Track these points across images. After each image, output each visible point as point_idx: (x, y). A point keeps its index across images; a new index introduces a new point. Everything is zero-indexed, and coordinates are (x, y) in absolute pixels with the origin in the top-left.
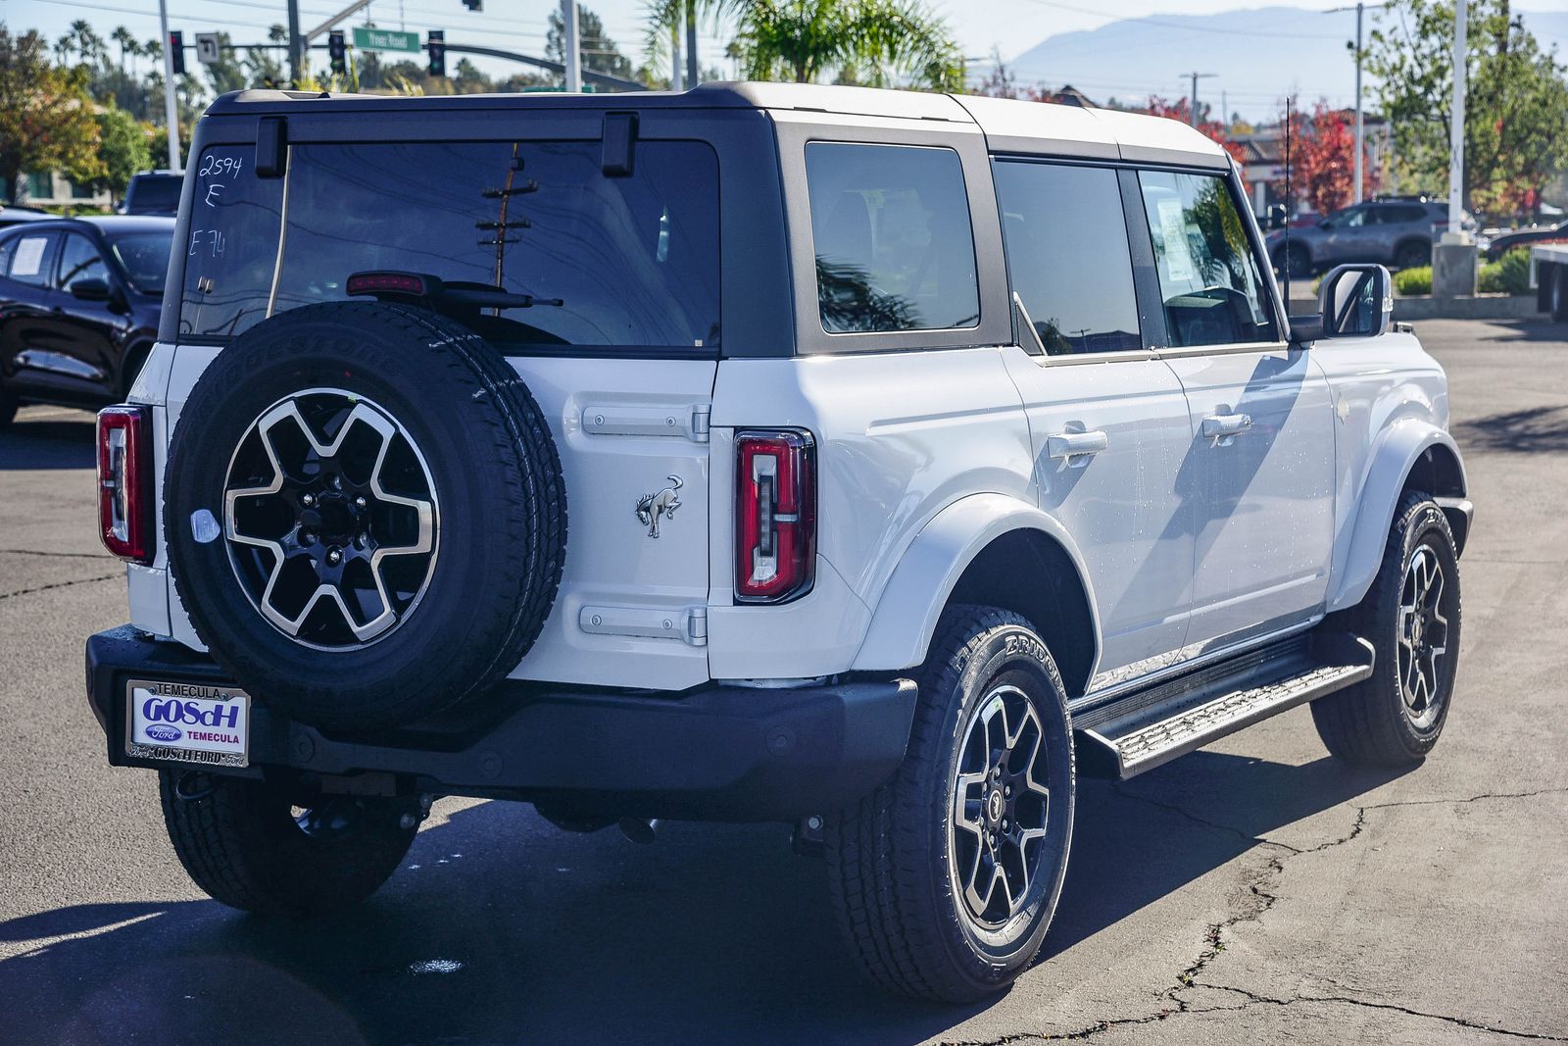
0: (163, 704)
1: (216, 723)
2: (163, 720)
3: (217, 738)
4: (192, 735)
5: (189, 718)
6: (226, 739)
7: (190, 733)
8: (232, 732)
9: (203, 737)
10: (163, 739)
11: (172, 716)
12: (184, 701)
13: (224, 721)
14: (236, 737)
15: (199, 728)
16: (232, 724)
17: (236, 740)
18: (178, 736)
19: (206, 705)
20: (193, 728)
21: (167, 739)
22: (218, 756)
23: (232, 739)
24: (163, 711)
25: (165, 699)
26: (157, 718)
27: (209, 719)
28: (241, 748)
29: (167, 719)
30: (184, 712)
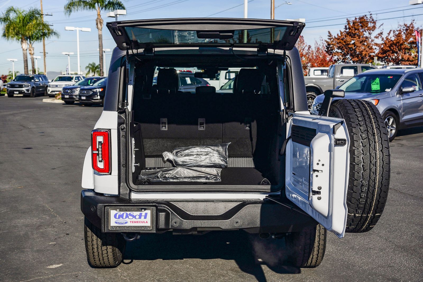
0: (121, 214)
2: (121, 219)
3: (140, 222)
4: (132, 222)
5: (130, 217)
6: (143, 222)
7: (131, 221)
8: (145, 220)
9: (135, 222)
10: (121, 224)
12: (128, 213)
13: (143, 217)
14: (147, 221)
15: (134, 220)
16: (145, 218)
18: (126, 223)
20: (132, 220)
22: (141, 227)
23: (145, 222)
24: (121, 216)
25: (122, 213)
26: (119, 218)
27: (137, 217)
28: (149, 224)
29: (123, 218)
30: (129, 216)
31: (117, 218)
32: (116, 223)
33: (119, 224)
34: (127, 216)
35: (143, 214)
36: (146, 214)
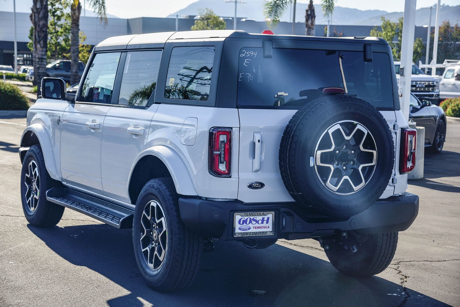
0: (245, 219)
1: (262, 223)
2: (245, 224)
3: (262, 227)
4: (254, 228)
5: (254, 222)
6: (265, 227)
7: (254, 227)
8: (267, 225)
9: (258, 228)
10: (244, 230)
11: (248, 223)
12: (252, 218)
13: (265, 222)
14: (268, 226)
15: (257, 225)
16: (267, 223)
17: (268, 227)
18: (249, 229)
19: (259, 218)
20: (255, 226)
21: (246, 230)
22: (263, 232)
23: (267, 227)
25: (246, 218)
26: (243, 224)
27: (260, 222)
28: (270, 229)
29: (246, 224)
30: (252, 221)
31: (241, 223)
32: (240, 229)
33: (243, 230)
34: (250, 222)
35: (266, 219)
36: (268, 218)
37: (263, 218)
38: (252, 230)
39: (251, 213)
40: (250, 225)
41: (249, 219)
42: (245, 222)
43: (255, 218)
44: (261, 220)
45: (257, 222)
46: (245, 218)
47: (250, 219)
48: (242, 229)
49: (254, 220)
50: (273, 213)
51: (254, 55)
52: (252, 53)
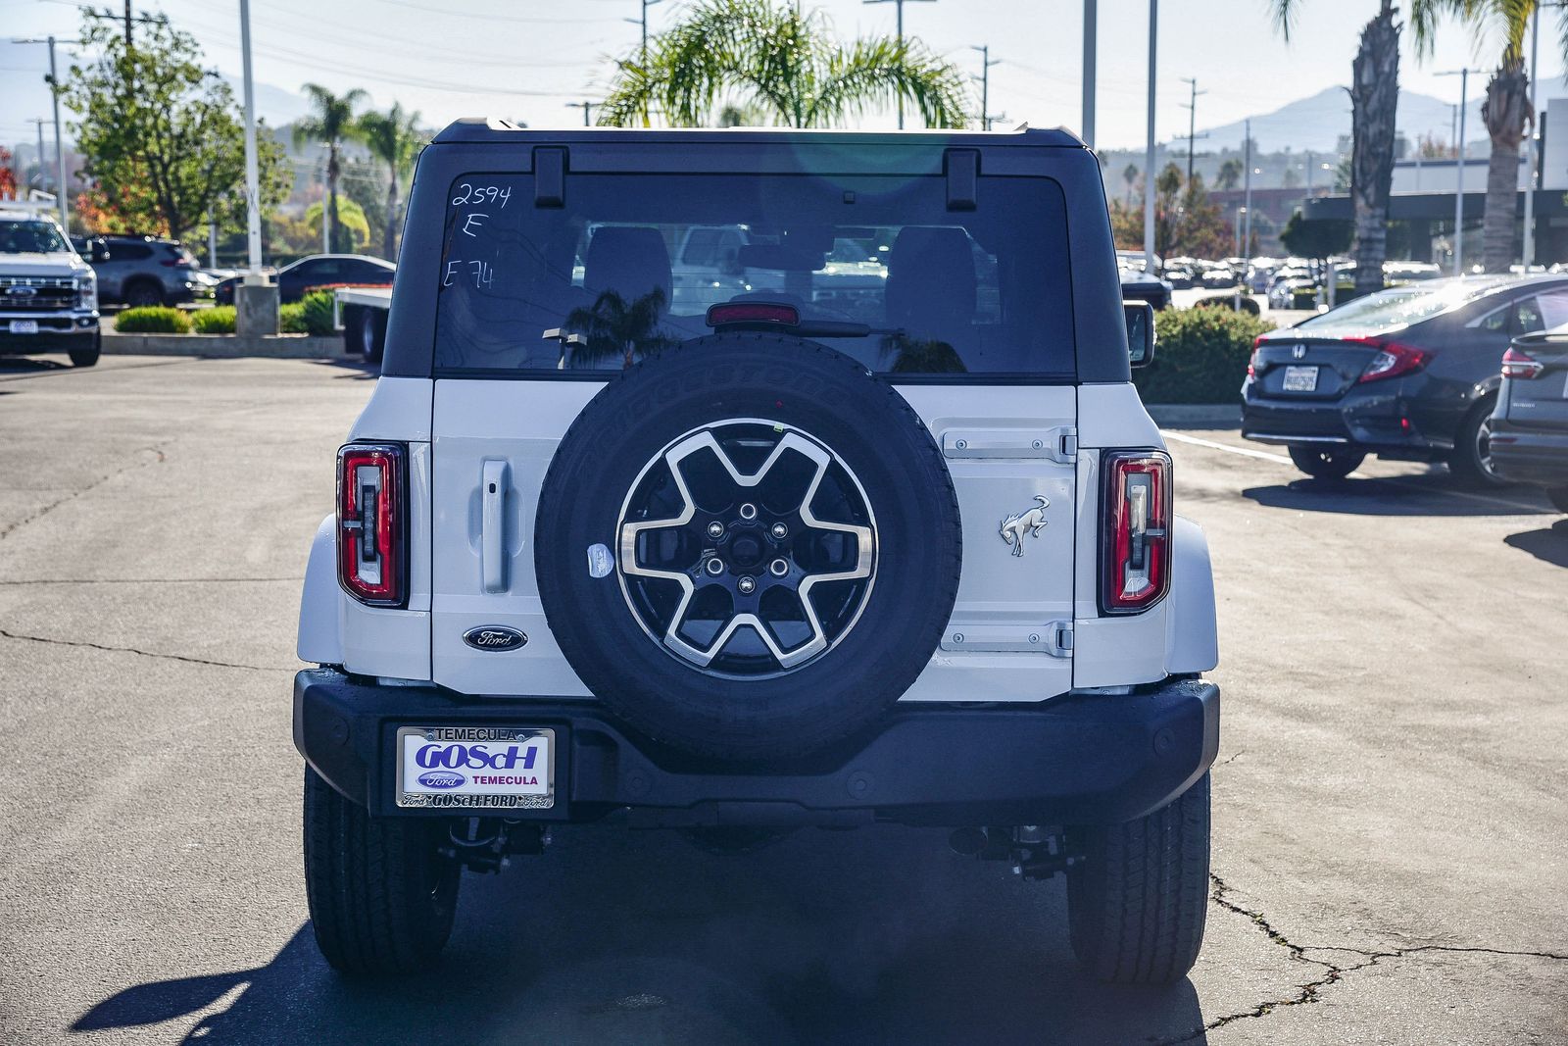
0: (442, 750)
1: (510, 764)
2: (441, 767)
3: (510, 780)
4: (479, 780)
5: (475, 762)
6: (523, 781)
7: (476, 778)
8: (529, 774)
9: (492, 780)
10: (441, 787)
11: (453, 761)
12: (468, 745)
13: (520, 764)
14: (534, 778)
15: (488, 771)
16: (529, 763)
17: (534, 781)
18: (459, 783)
19: (497, 748)
20: (480, 773)
21: (446, 786)
22: (513, 798)
23: (529, 780)
25: (445, 745)
26: (434, 764)
28: (542, 788)
29: (447, 764)
30: (469, 757)
31: (427, 763)
32: (423, 782)
33: (434, 786)
34: (463, 759)
35: (522, 752)
36: (532, 752)
37: (513, 751)
38: (470, 788)
39: (464, 731)
40: (463, 770)
41: (455, 752)
42: (442, 758)
43: (478, 749)
44: (504, 756)
45: (490, 761)
46: (440, 747)
47: (462, 749)
48: (431, 781)
49: (474, 752)
50: (552, 733)
51: (499, 200)
52: (494, 192)
